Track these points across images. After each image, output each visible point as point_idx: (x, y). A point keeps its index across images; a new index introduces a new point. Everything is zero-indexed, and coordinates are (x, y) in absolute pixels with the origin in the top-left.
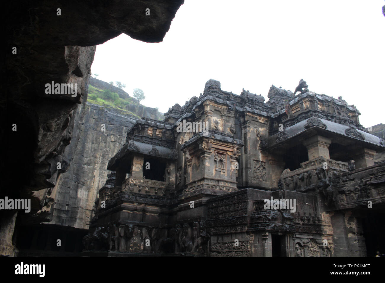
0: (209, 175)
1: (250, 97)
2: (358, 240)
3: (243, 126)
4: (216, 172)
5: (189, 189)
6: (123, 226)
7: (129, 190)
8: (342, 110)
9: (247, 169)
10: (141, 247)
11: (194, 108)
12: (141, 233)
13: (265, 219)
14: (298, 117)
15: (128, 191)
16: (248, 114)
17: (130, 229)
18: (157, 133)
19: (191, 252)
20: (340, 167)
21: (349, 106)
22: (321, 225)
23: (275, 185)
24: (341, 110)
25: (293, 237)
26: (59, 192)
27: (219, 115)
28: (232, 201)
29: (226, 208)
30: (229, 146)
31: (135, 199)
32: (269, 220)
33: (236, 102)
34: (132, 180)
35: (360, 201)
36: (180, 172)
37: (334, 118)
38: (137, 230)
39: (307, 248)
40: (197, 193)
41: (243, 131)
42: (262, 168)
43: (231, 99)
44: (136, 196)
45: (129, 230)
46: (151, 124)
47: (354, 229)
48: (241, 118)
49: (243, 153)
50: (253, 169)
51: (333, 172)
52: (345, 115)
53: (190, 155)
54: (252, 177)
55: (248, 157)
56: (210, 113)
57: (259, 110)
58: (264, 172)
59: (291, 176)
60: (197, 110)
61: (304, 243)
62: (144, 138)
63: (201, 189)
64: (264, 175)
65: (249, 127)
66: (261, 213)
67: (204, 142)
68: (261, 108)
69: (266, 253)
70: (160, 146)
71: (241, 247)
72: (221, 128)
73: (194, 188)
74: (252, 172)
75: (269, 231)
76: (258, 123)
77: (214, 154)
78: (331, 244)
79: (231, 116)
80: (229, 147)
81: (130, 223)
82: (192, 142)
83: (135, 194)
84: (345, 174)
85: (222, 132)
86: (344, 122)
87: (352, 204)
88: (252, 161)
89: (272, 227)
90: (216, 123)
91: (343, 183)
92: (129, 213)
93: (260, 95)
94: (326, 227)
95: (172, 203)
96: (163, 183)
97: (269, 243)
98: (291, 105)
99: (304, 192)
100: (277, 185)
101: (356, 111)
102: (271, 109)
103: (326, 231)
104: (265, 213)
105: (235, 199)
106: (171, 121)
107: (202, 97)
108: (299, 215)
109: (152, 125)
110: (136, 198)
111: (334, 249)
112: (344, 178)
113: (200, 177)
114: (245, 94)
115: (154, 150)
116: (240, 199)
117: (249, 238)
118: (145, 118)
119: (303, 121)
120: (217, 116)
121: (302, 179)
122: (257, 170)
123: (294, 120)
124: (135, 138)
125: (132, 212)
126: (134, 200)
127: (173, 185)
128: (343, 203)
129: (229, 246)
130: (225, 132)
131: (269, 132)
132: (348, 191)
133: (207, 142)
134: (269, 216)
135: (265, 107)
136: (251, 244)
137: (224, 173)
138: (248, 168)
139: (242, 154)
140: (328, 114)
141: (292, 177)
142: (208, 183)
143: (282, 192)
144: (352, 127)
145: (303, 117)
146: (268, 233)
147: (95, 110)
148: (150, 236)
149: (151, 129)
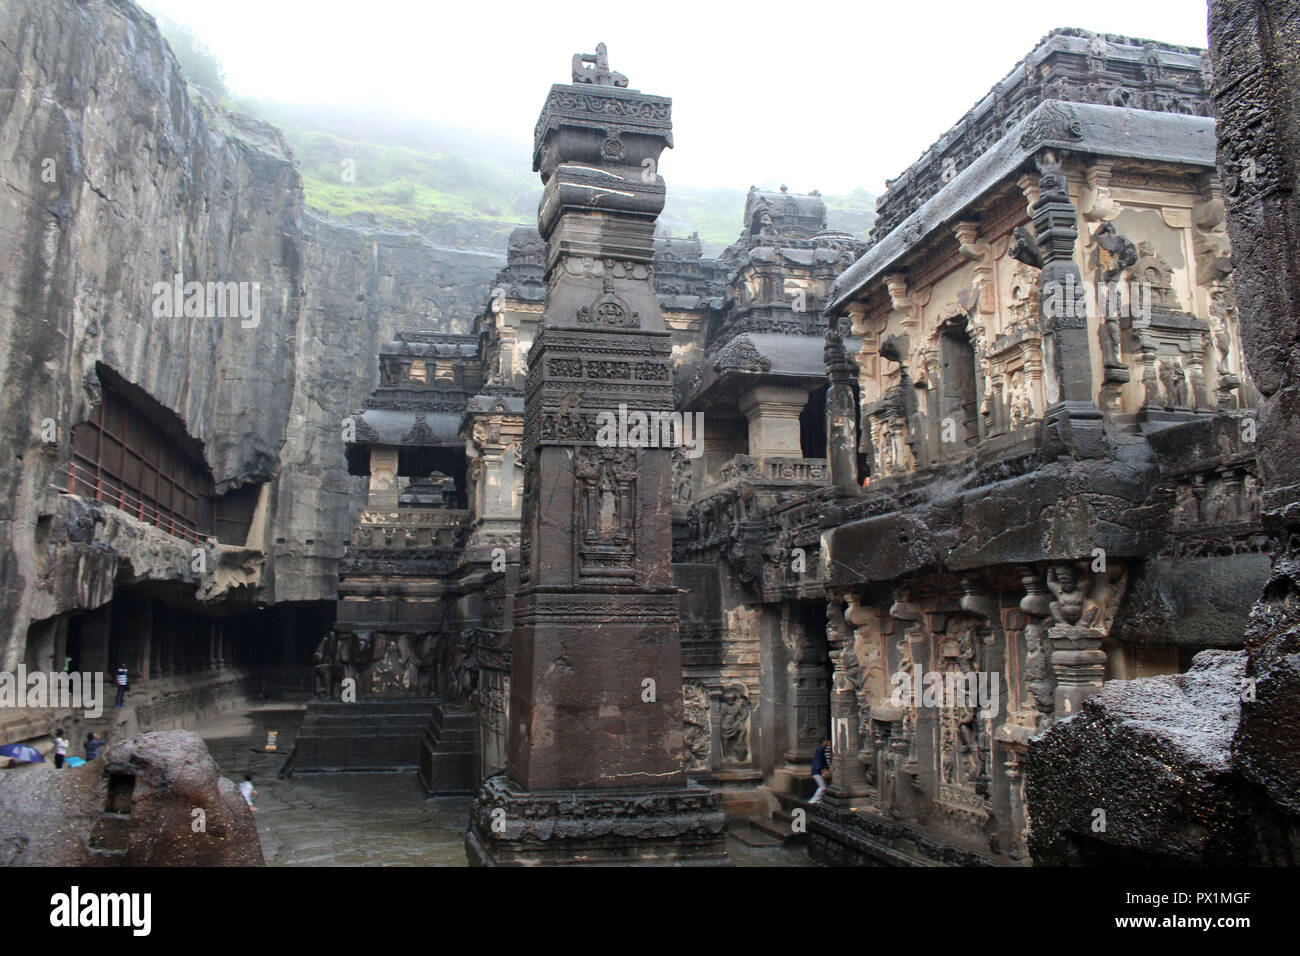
0: (495, 509)
2: (801, 680)
4: (518, 497)
6: (346, 635)
7: (359, 543)
10: (404, 682)
12: (397, 648)
15: (356, 547)
17: (363, 642)
18: (440, 373)
20: (814, 476)
22: (720, 643)
26: (318, 510)
31: (372, 565)
34: (368, 515)
38: (383, 642)
42: (677, 463)
44: (378, 558)
45: (358, 645)
46: (421, 349)
47: (795, 651)
56: (506, 334)
57: (669, 294)
58: (685, 473)
62: (400, 395)
64: (685, 485)
67: (476, 426)
68: (682, 285)
70: (442, 410)
77: (514, 451)
78: (751, 688)
81: (362, 628)
83: (375, 554)
92: (362, 603)
94: (740, 646)
96: (455, 512)
103: (736, 657)
109: (421, 354)
110: (375, 562)
111: (760, 699)
118: (402, 336)
120: (531, 338)
125: (368, 600)
126: (370, 568)
133: (486, 425)
142: (489, 531)
147: (390, 250)
148: (419, 656)
149: (422, 364)
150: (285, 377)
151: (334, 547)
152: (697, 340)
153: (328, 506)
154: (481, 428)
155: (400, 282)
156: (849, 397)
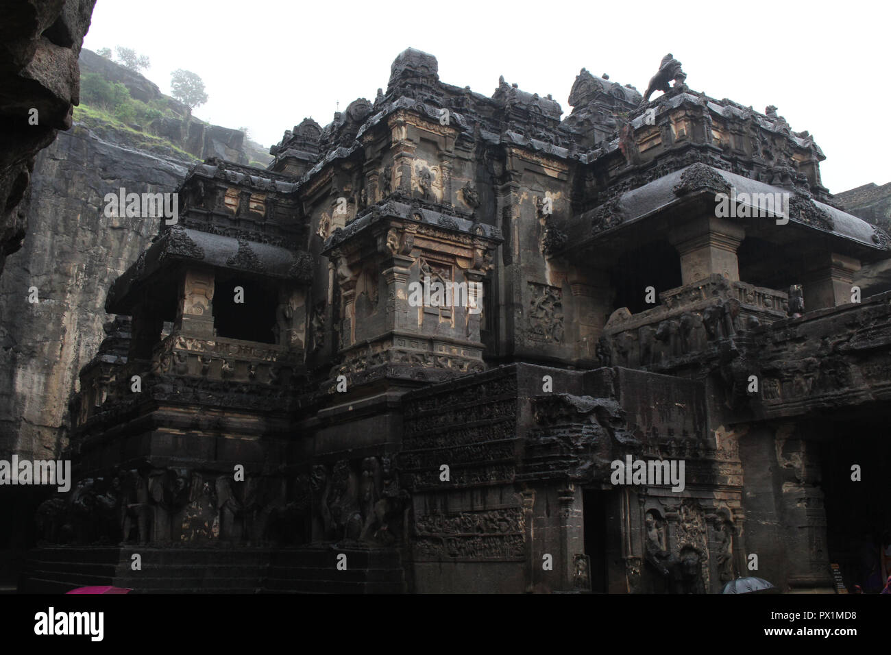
0: (406, 325)
1: (520, 103)
2: (808, 500)
3: (499, 187)
4: (424, 315)
5: (348, 366)
6: (161, 472)
7: (174, 369)
8: (775, 144)
9: (511, 310)
10: (213, 530)
11: (360, 134)
12: (213, 489)
13: (564, 448)
14: (654, 163)
15: (173, 373)
16: (514, 151)
17: (181, 480)
18: (253, 205)
19: (357, 541)
20: (767, 305)
21: (796, 135)
22: (713, 462)
23: (588, 353)
24: (773, 146)
25: (639, 496)
27: (434, 154)
28: (473, 399)
29: (456, 419)
30: (463, 243)
31: (191, 394)
32: (577, 451)
33: (479, 117)
34: (183, 341)
35: (819, 398)
36: (321, 318)
37: (755, 168)
38: (201, 482)
39: (676, 523)
40: (372, 377)
41: (501, 199)
42: (551, 305)
43: (466, 107)
44: (197, 387)
45: (177, 484)
46: (235, 177)
47: (799, 470)
48: (495, 163)
49: (501, 263)
50: (526, 307)
51: (749, 319)
52: (783, 159)
53: (351, 267)
54: (524, 330)
55: (515, 274)
56: (407, 148)
57: (546, 141)
58: (555, 316)
59: (633, 330)
60: (369, 138)
61: (666, 510)
62: (215, 219)
63: (385, 367)
64: (558, 325)
65: (516, 188)
66: (556, 431)
67: (390, 232)
68: (552, 136)
69: (567, 539)
70: (260, 241)
71: (499, 526)
72: (437, 192)
73: (364, 362)
74: (525, 317)
75: (576, 481)
76: (543, 178)
77: (420, 267)
78: (737, 511)
79: (467, 158)
80: (461, 245)
81: (181, 464)
82: (355, 230)
83: (191, 382)
84: (780, 325)
85: (442, 202)
86: (782, 181)
87: (797, 404)
88: (524, 285)
89: (585, 470)
90: (426, 176)
91: (775, 349)
92: (176, 436)
93: (550, 97)
94: (725, 466)
95: (300, 405)
96: (273, 347)
97: (577, 511)
98: (636, 128)
99: (670, 371)
100: (594, 354)
101: (812, 148)
102: (579, 138)
103: (725, 478)
104: (567, 430)
105: (481, 393)
106: (292, 170)
107: (382, 100)
108: (654, 433)
109: (237, 182)
110: (194, 390)
111: (745, 524)
112: (778, 336)
113: (380, 333)
114: (507, 93)
115: (245, 254)
116: (496, 394)
117: (520, 500)
118: (216, 161)
119: (669, 175)
120: (427, 158)
121: (665, 337)
122: (537, 311)
123: (645, 171)
124: (187, 219)
125: (184, 433)
126: (189, 397)
127: (300, 354)
128: (772, 401)
129: (465, 523)
130: (450, 204)
131: (572, 205)
132: (788, 369)
133: (401, 232)
134: (577, 438)
135: (563, 134)
136: (528, 517)
137: (448, 320)
138: (513, 304)
139: (497, 267)
140: (739, 157)
141: (635, 330)
142: (403, 348)
143: (611, 371)
144: (801, 192)
145: (671, 163)
146: (573, 487)
148: (238, 500)
149: (235, 193)
152: (564, 190)
154: (396, 236)
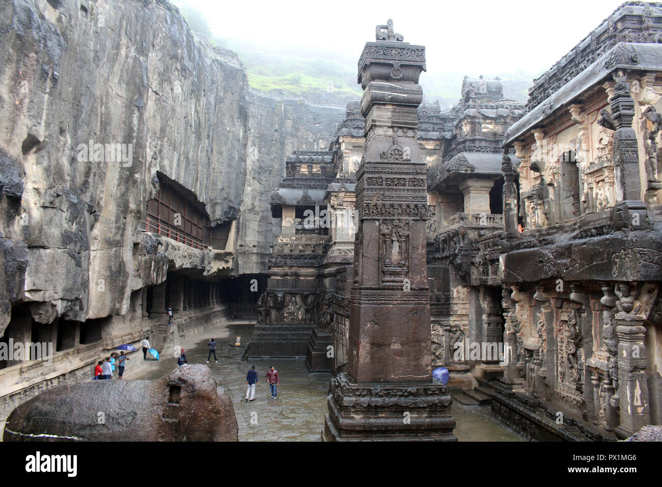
0: (342, 237)
2: (489, 324)
4: (353, 231)
6: (272, 294)
7: (278, 251)
10: (299, 316)
15: (277, 253)
17: (280, 298)
18: (315, 170)
20: (496, 223)
22: (450, 304)
26: (258, 231)
34: (281, 238)
38: (289, 298)
45: (277, 300)
46: (305, 159)
47: (486, 309)
51: (479, 233)
56: (346, 153)
57: (425, 131)
58: (432, 219)
62: (295, 181)
63: (332, 256)
67: (332, 197)
78: (464, 326)
81: (279, 291)
83: (285, 257)
92: (279, 280)
94: (459, 305)
96: (322, 237)
98: (455, 126)
103: (457, 311)
109: (306, 161)
110: (285, 260)
111: (469, 331)
115: (305, 197)
118: (296, 153)
120: (359, 154)
124: (283, 183)
125: (282, 278)
126: (283, 263)
128: (473, 277)
133: (337, 197)
142: (338, 248)
147: (290, 107)
148: (306, 305)
149: (306, 166)
150: (242, 171)
151: (266, 249)
152: (438, 154)
153: (263, 230)
154: (335, 199)
155: (295, 123)
156: (514, 188)
